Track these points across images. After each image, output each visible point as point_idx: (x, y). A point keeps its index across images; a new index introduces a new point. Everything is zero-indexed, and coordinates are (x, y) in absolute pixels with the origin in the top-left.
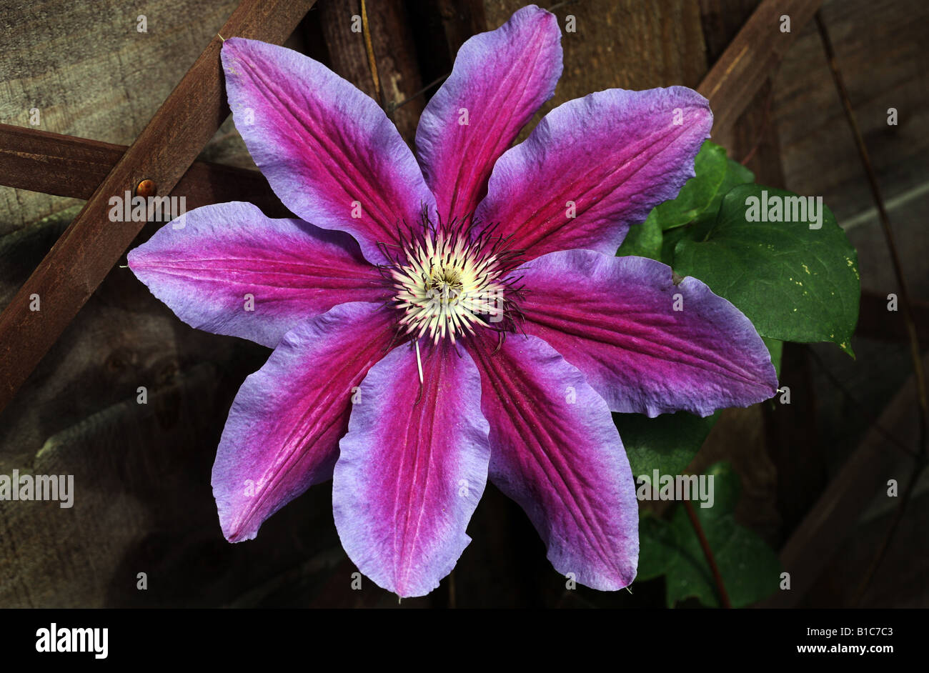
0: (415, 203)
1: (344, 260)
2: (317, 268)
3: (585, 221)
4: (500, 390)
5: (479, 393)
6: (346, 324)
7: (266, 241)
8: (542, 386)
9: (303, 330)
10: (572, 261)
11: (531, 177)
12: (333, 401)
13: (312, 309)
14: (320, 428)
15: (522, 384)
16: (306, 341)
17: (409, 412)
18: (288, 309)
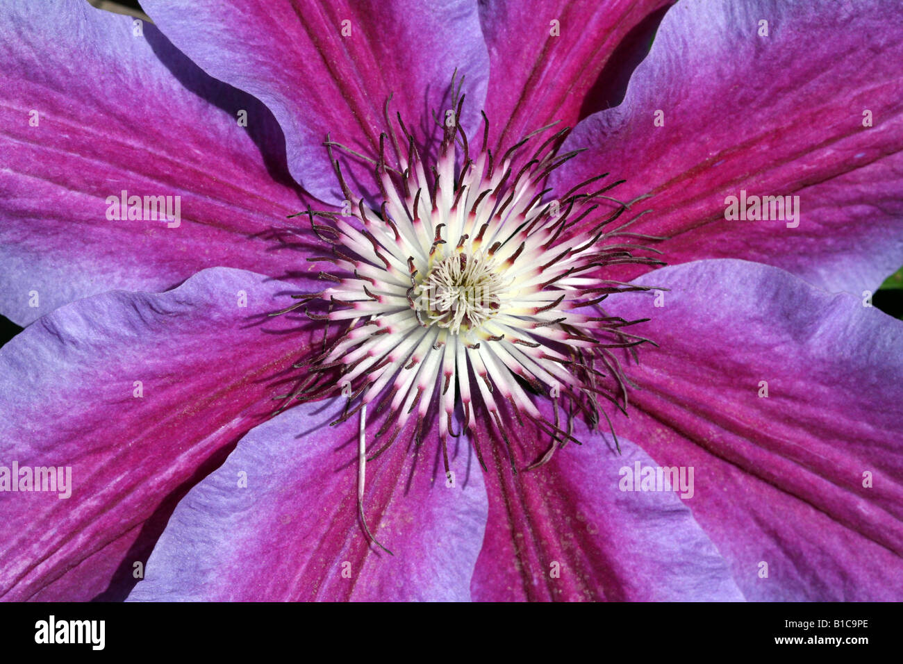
0: (440, 62)
1: (238, 159)
2: (171, 163)
3: (822, 200)
4: (526, 550)
5: (475, 546)
6: (205, 319)
7: (66, 73)
8: (623, 571)
9: (102, 313)
10: (770, 295)
11: (728, 69)
12: (129, 489)
13: (134, 258)
14: (85, 545)
15: (579, 552)
16: (103, 338)
17: (298, 566)
18: (79, 244)
